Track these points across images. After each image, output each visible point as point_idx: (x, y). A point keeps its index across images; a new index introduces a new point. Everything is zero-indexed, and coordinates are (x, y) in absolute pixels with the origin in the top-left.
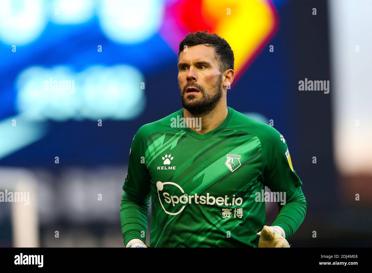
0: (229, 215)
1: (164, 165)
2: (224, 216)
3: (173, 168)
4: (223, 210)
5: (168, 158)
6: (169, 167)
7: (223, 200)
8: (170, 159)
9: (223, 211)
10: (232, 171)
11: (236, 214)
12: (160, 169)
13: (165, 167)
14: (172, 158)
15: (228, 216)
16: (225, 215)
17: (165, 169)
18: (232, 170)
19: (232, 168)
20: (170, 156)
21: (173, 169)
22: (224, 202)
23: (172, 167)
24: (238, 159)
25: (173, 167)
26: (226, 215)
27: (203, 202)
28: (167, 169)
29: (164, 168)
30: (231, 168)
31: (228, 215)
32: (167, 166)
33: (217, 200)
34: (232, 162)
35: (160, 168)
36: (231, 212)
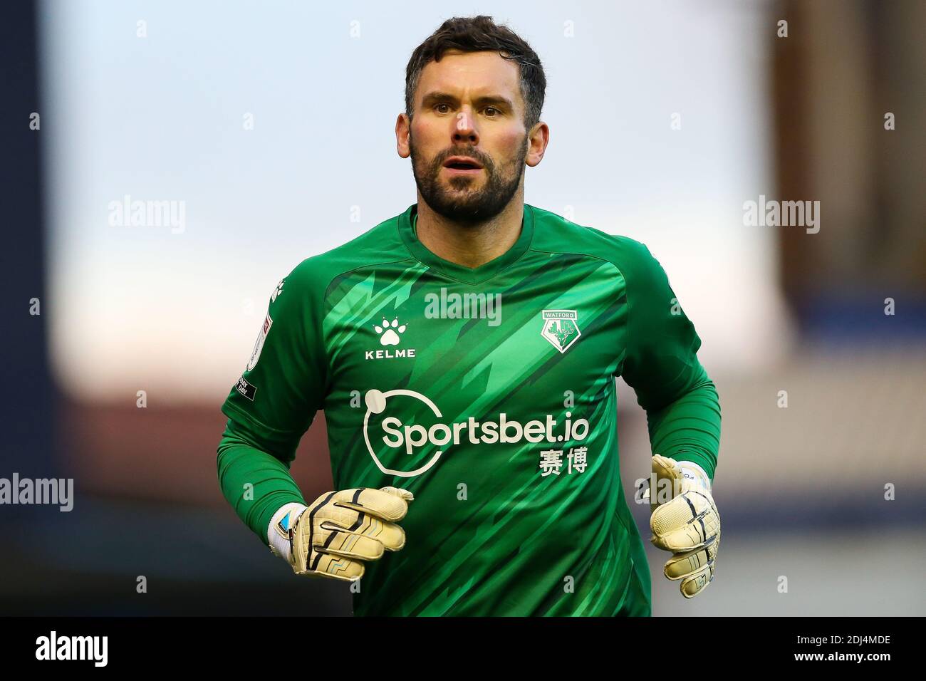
0: (557, 469)
1: (384, 348)
2: (545, 470)
3: (409, 353)
4: (542, 454)
5: (390, 327)
6: (397, 352)
7: (542, 430)
8: (396, 330)
9: (543, 459)
10: (563, 352)
11: (573, 463)
12: (372, 358)
13: (387, 352)
14: (402, 329)
15: (554, 472)
16: (548, 469)
17: (387, 356)
18: (561, 347)
19: (561, 345)
20: (395, 323)
21: (409, 356)
22: (545, 434)
23: (404, 351)
24: (573, 319)
25: (409, 351)
26: (551, 469)
27: (490, 437)
28: (392, 356)
29: (384, 354)
30: (558, 343)
31: (554, 468)
32: (391, 349)
33: (528, 431)
34: (559, 327)
35: (374, 355)
36: (561, 461)
